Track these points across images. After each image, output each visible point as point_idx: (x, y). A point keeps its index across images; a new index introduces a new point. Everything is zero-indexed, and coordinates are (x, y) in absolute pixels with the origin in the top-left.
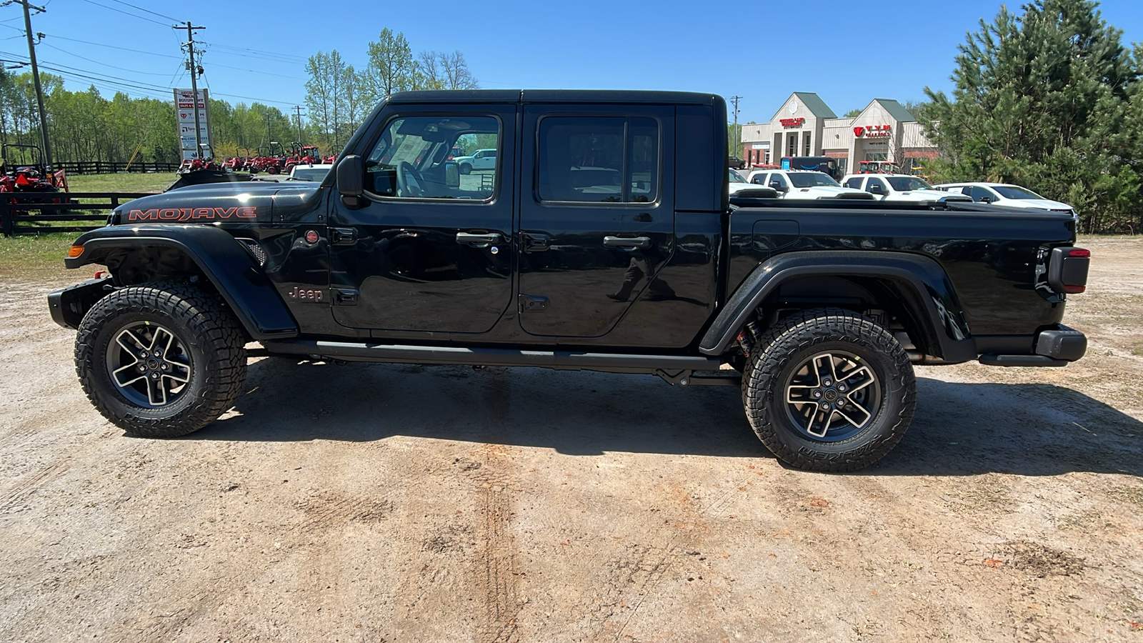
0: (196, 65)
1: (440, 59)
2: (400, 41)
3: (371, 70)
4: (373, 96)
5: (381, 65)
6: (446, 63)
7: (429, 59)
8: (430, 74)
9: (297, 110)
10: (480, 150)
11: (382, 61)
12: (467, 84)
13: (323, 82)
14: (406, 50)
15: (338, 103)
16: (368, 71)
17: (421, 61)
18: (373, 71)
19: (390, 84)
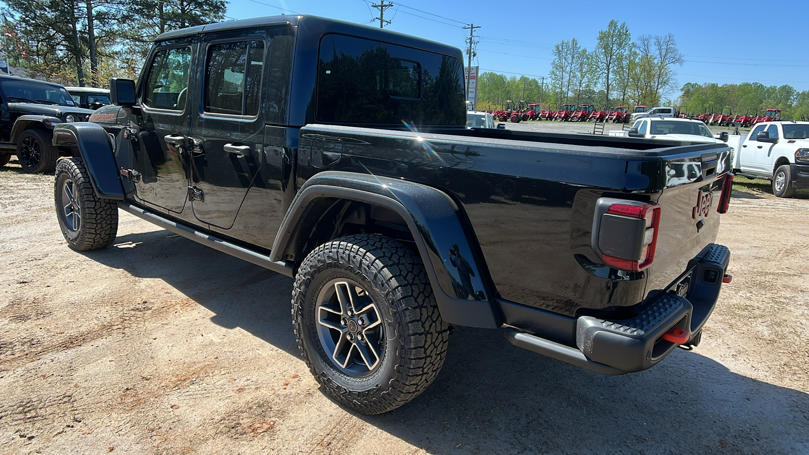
0: (472, 51)
1: (655, 40)
2: (623, 28)
3: (597, 50)
4: (596, 69)
5: (606, 47)
6: (659, 43)
7: (645, 41)
8: (644, 52)
9: (542, 80)
10: (655, 108)
11: (607, 44)
12: (674, 58)
13: (564, 60)
14: (626, 34)
15: (572, 75)
16: (595, 51)
17: (639, 43)
18: (599, 51)
19: (610, 60)
